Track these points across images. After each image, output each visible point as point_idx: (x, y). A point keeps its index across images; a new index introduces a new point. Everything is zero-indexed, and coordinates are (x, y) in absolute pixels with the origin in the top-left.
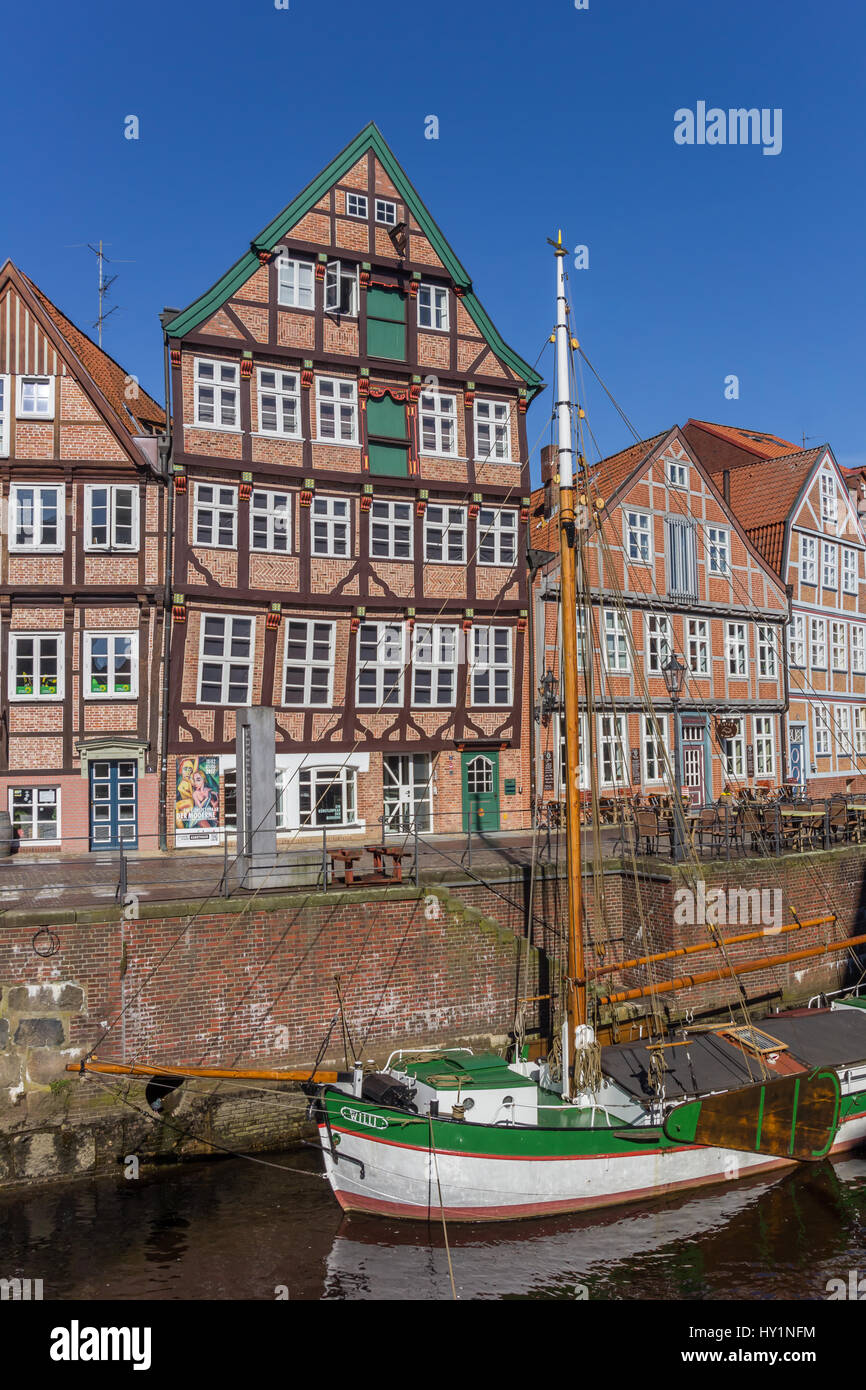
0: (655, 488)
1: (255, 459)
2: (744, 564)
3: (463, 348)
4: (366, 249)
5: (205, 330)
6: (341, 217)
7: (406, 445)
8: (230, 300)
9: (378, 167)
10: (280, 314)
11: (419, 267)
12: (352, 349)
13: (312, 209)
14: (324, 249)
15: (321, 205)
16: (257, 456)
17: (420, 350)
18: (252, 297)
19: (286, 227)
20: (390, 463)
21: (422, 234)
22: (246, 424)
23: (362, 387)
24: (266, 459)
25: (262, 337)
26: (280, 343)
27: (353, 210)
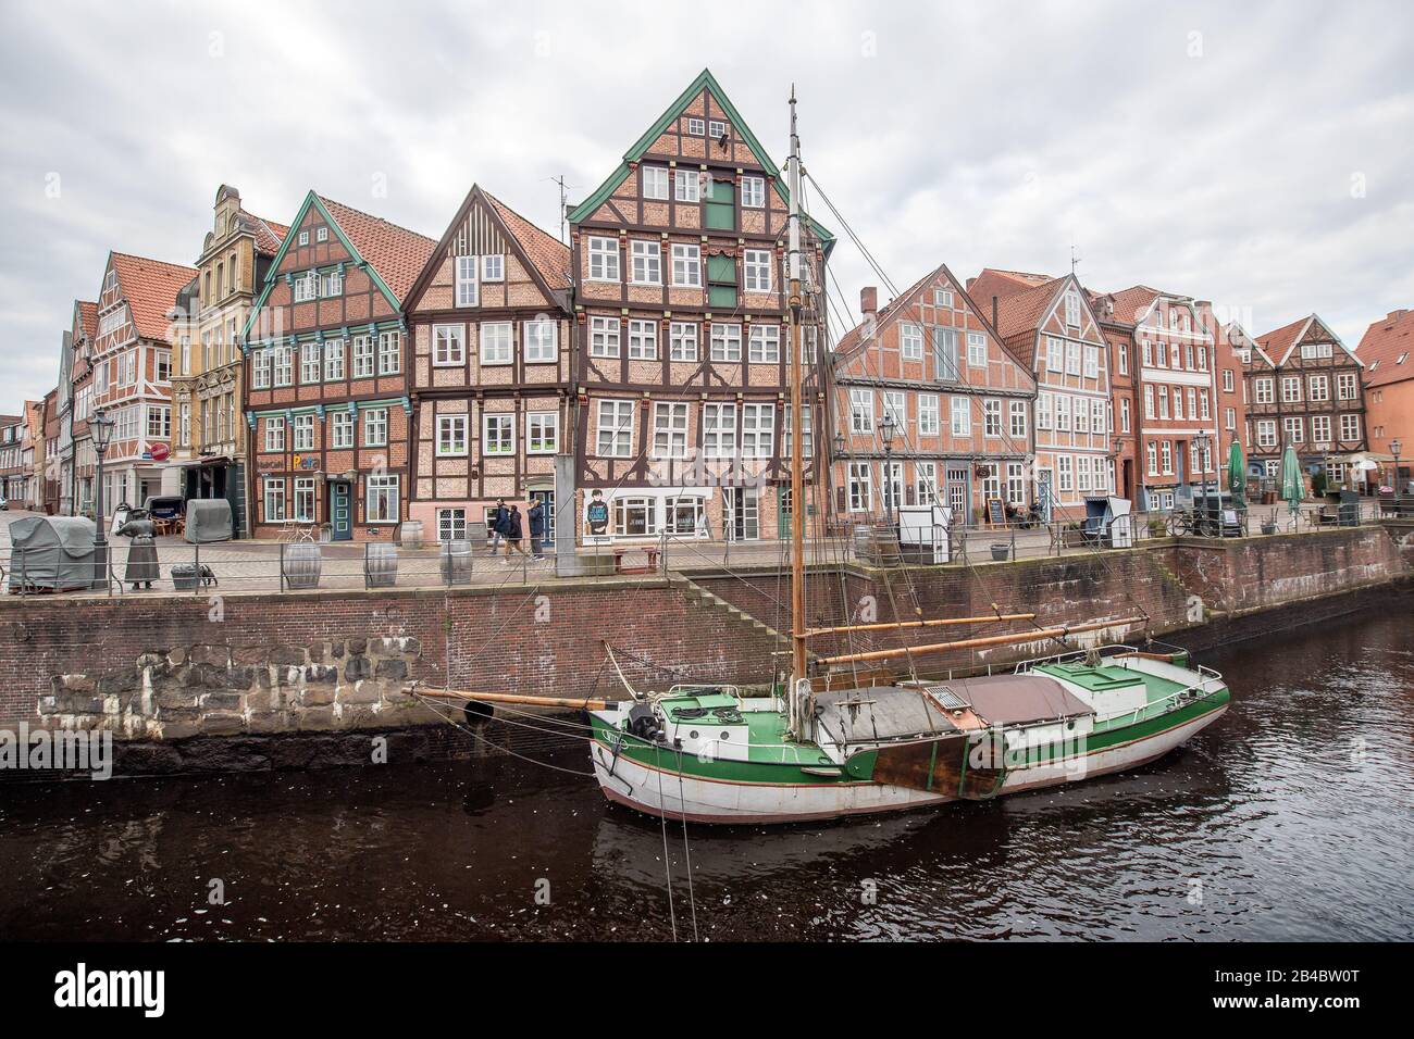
0: (925, 308)
1: (630, 299)
2: (999, 358)
3: (774, 218)
4: (704, 156)
5: (594, 218)
6: (686, 135)
7: (735, 287)
8: (611, 197)
9: (711, 99)
10: (645, 204)
11: (741, 164)
12: (695, 223)
13: (665, 132)
14: (673, 158)
15: (671, 128)
16: (631, 298)
17: (744, 221)
18: (625, 194)
19: (647, 146)
20: (723, 299)
21: (744, 142)
22: (624, 277)
23: (704, 249)
24: (638, 300)
25: (633, 220)
26: (645, 223)
27: (694, 130)
